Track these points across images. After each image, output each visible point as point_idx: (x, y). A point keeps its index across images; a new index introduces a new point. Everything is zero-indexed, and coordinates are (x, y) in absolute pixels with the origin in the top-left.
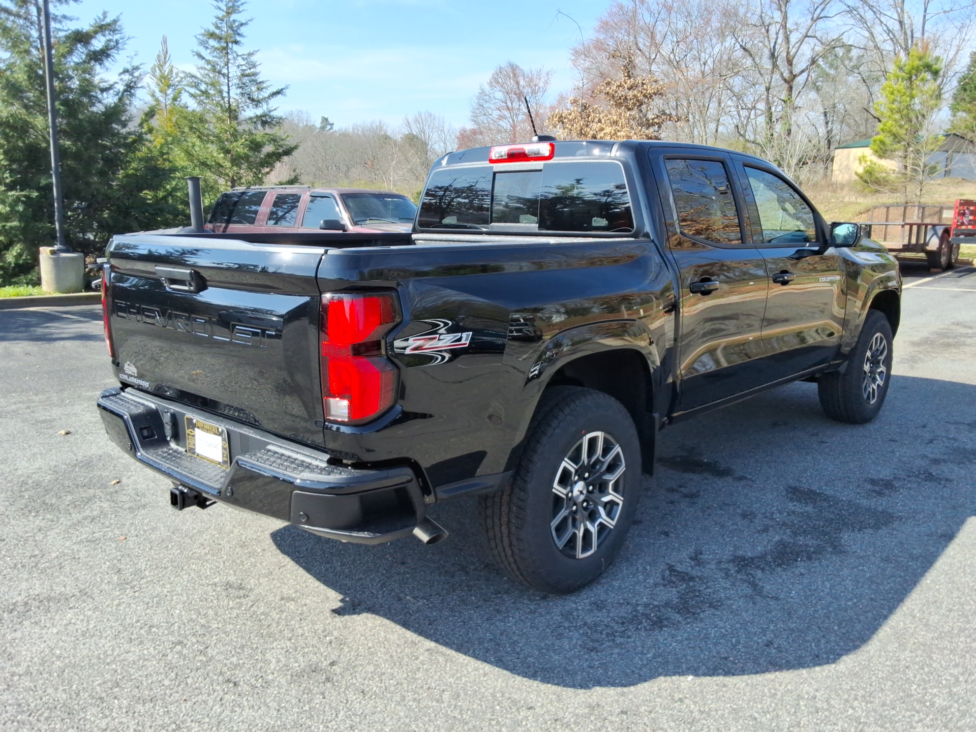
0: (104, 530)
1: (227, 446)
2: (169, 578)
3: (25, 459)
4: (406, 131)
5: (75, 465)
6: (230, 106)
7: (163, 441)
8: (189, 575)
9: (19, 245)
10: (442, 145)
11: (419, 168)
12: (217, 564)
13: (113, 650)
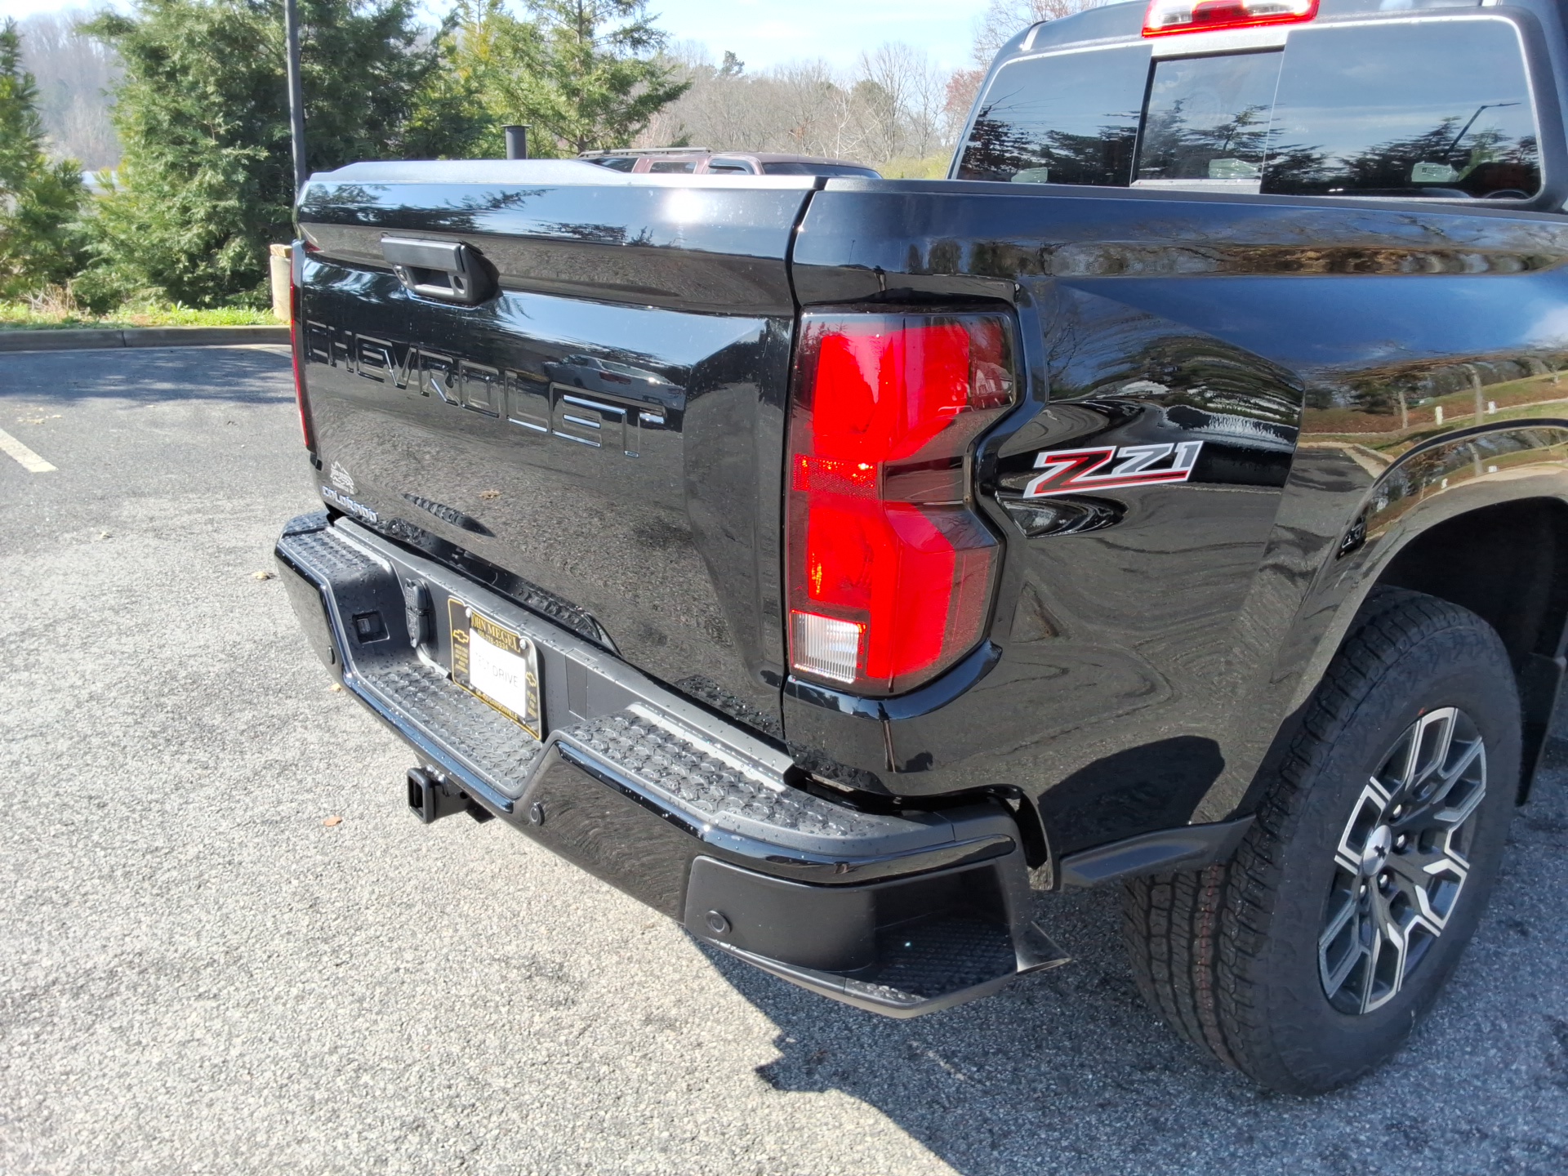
0: (300, 797)
1: (536, 684)
2: (414, 934)
3: (183, 625)
4: (862, 77)
5: (271, 644)
6: (581, 12)
7: (401, 648)
8: (456, 931)
9: (238, 240)
10: (921, 99)
11: (879, 140)
12: (514, 905)
13: (270, 1131)
